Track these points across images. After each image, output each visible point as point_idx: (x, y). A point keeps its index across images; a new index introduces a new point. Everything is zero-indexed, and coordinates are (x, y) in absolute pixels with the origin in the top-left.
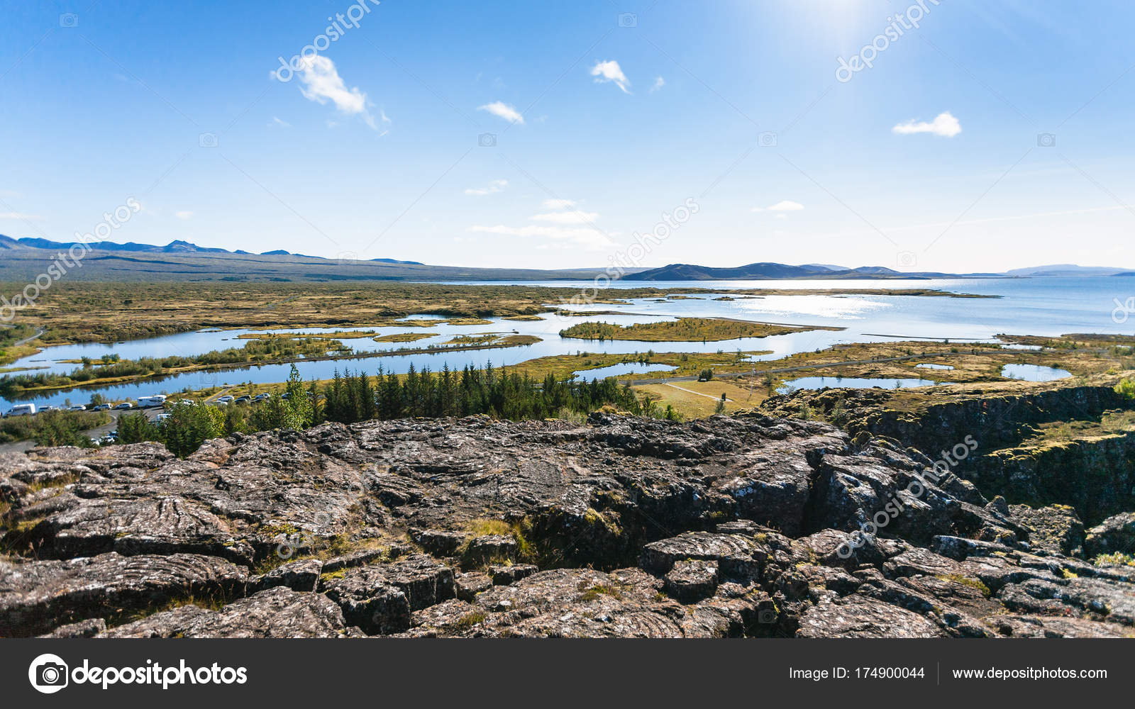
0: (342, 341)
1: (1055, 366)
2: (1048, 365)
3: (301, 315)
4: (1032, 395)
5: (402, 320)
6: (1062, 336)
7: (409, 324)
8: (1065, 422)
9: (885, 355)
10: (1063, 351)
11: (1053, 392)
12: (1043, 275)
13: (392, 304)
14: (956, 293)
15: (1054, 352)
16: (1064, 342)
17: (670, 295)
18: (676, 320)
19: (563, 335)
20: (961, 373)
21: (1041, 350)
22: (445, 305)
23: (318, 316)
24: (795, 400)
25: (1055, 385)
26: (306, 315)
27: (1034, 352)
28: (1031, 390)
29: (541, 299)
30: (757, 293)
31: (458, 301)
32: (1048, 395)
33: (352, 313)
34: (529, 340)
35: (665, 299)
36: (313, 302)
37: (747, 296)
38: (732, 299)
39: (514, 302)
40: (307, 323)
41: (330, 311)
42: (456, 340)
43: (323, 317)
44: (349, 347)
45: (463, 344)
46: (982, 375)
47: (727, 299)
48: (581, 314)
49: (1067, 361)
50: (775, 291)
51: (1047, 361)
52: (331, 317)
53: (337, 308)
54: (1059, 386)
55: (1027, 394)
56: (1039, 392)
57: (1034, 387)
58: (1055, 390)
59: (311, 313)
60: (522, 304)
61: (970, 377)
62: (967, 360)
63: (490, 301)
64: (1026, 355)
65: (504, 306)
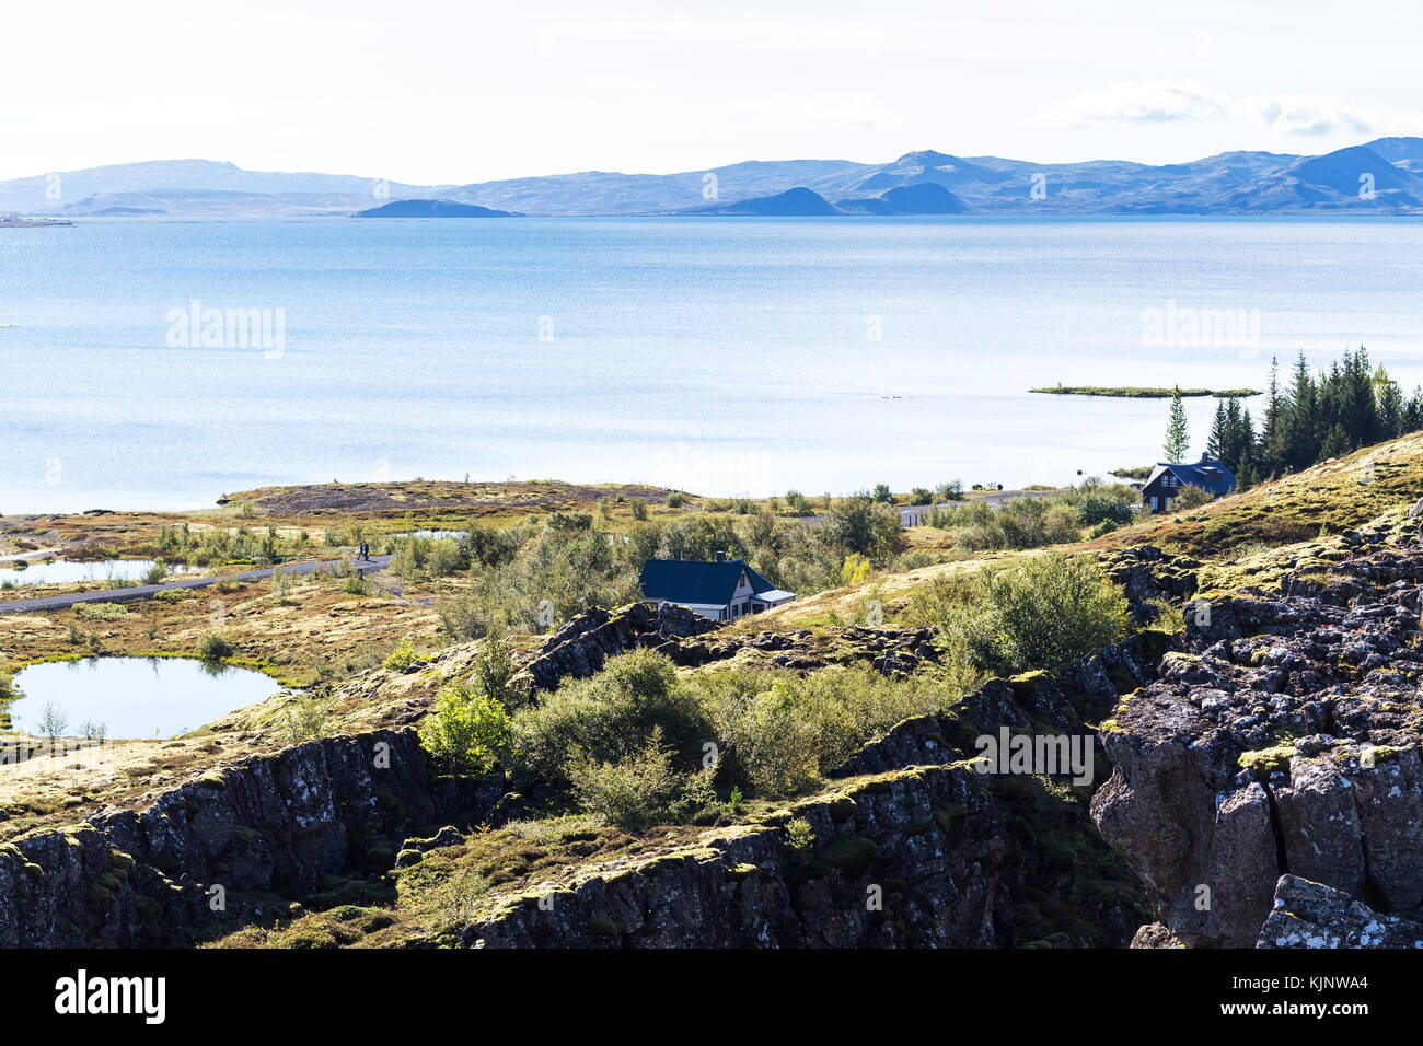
1: (217, 656)
2: (186, 652)
4: (131, 816)
6: (222, 502)
8: (269, 926)
10: (235, 574)
11: (209, 784)
12: (114, 210)
15: (202, 587)
16: (234, 532)
21: (154, 579)
25: (212, 749)
27: (130, 598)
28: (124, 788)
32: (189, 804)
49: (255, 625)
51: (184, 634)
54: (233, 750)
55: (111, 811)
56: (157, 793)
57: (136, 774)
58: (212, 774)
64: (98, 609)
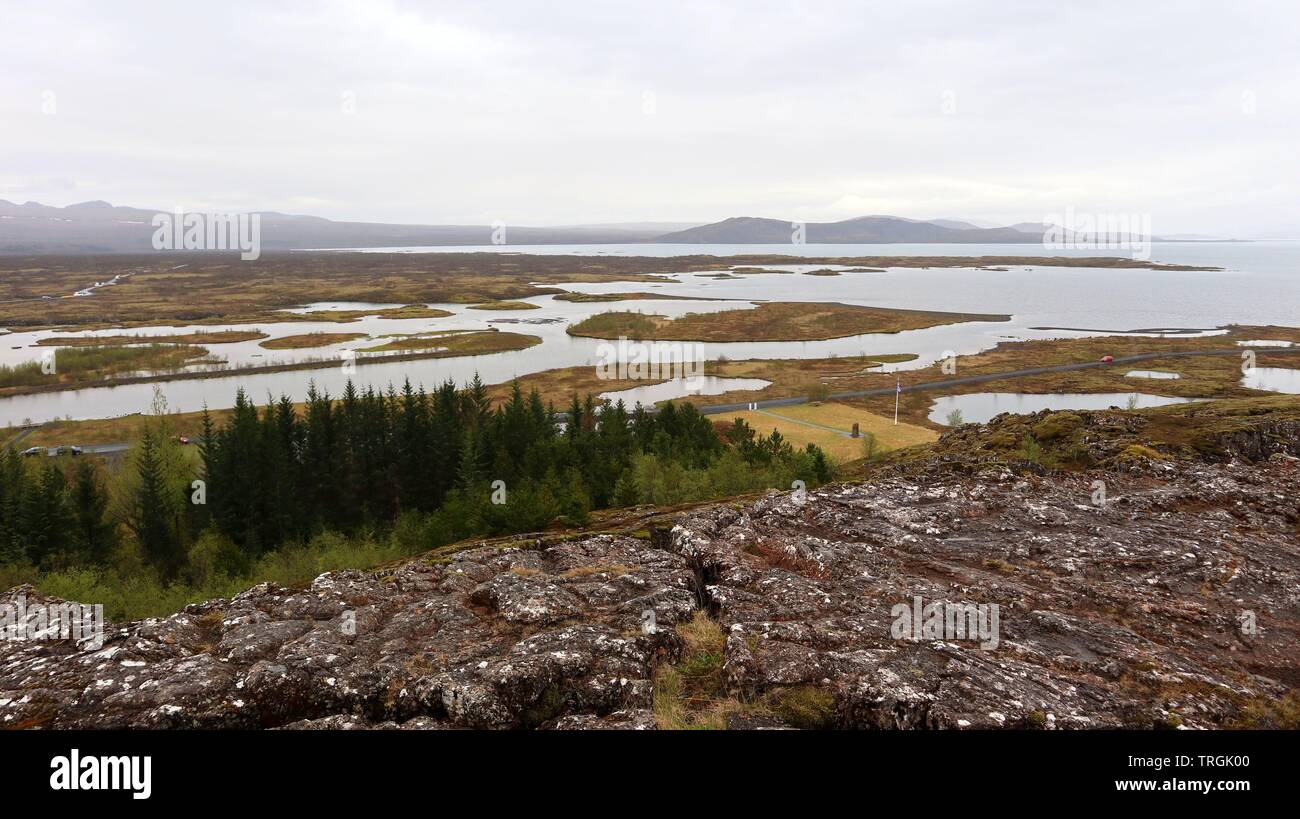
0: (208, 347)
3: (137, 305)
5: (302, 311)
7: (318, 317)
9: (1081, 357)
13: (281, 285)
14: (1159, 264)
17: (736, 267)
18: (753, 307)
19: (574, 332)
20: (1194, 383)
22: (371, 286)
23: (165, 308)
24: (1001, 431)
26: (144, 305)
29: (528, 275)
30: (873, 263)
31: (390, 279)
33: (220, 302)
34: (518, 343)
35: (730, 273)
36: (155, 284)
37: (858, 268)
38: (836, 273)
39: (484, 279)
40: (146, 319)
41: (182, 298)
42: (396, 344)
43: (172, 308)
44: (222, 358)
45: (409, 349)
46: (1221, 387)
47: (828, 273)
48: (597, 299)
50: (900, 260)
52: (187, 308)
53: (194, 294)
59: (152, 303)
60: (498, 282)
61: (1205, 389)
62: (1195, 364)
63: (444, 279)
65: (469, 287)
